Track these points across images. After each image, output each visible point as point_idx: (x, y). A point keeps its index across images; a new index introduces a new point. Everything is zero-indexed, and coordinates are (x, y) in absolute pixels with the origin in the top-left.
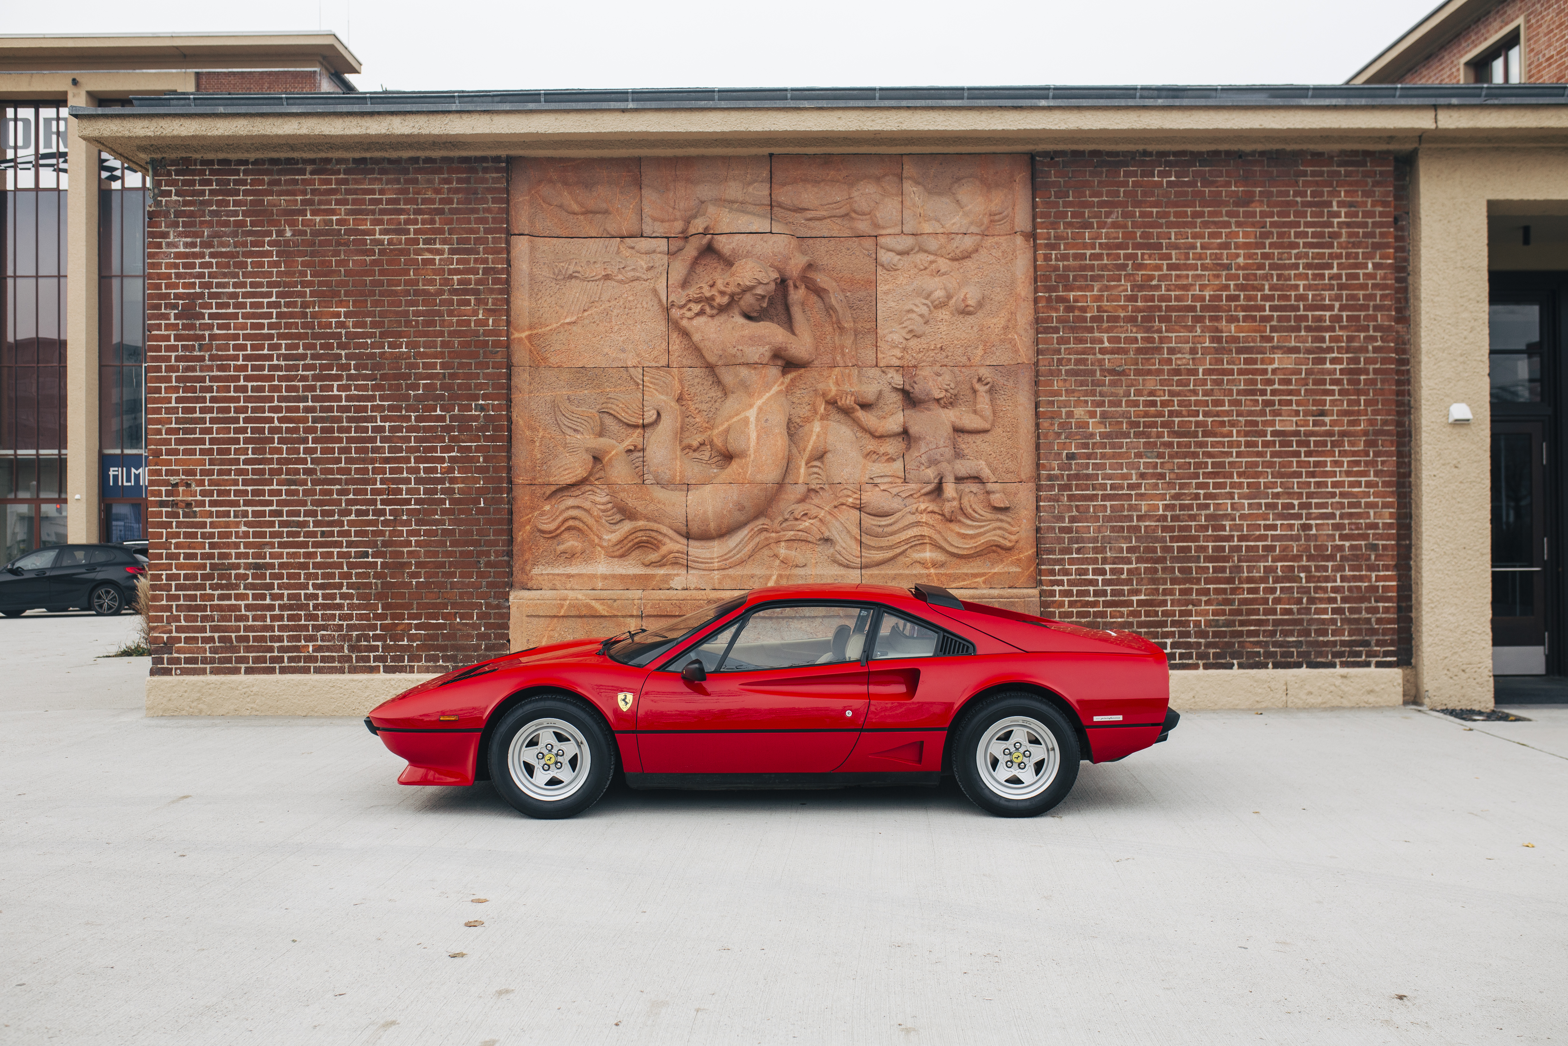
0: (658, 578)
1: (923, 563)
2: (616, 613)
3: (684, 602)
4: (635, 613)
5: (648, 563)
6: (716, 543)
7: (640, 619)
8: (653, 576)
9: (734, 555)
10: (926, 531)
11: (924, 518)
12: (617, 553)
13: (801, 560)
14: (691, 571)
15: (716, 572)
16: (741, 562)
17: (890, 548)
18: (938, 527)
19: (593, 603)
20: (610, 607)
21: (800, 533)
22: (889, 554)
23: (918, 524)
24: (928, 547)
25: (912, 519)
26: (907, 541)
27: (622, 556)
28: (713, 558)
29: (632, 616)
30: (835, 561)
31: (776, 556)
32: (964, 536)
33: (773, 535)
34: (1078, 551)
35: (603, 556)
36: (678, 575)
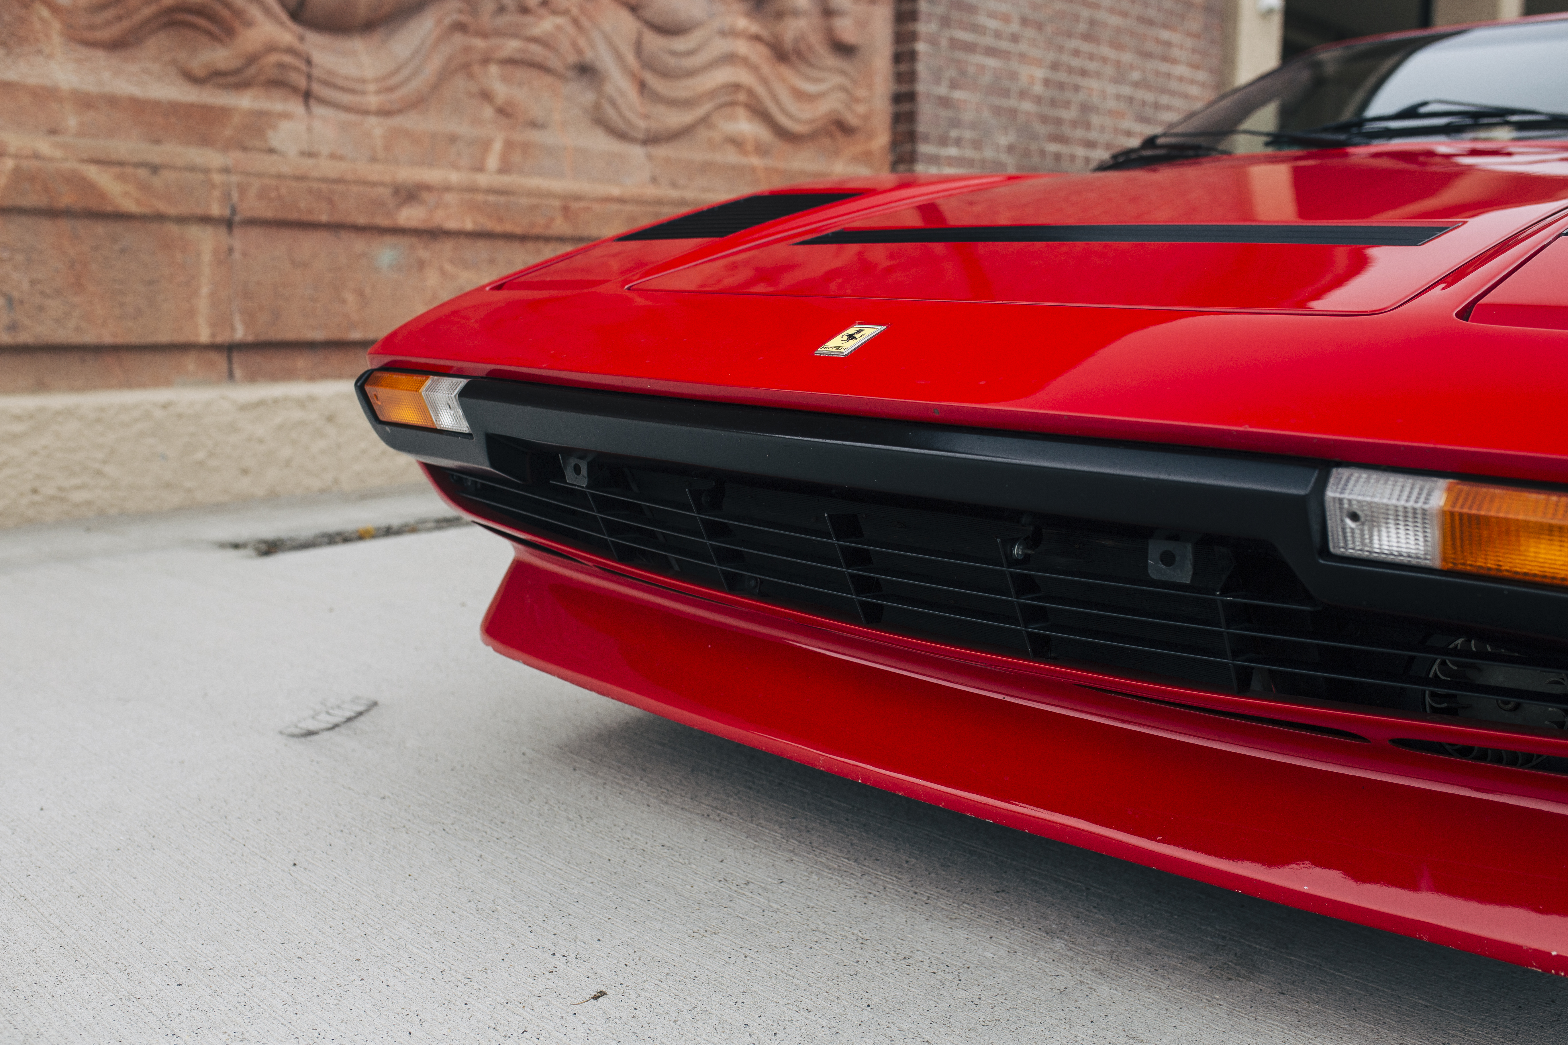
0: (236, 120)
1: (736, 142)
2: (162, 207)
3: (340, 188)
4: (216, 210)
5: (200, 72)
6: (358, 44)
7: (223, 231)
8: (224, 113)
9: (408, 80)
10: (744, 76)
11: (742, 47)
12: (104, 34)
13: (536, 112)
14: (319, 110)
15: (372, 120)
16: (417, 103)
17: (687, 104)
18: (767, 69)
19: (92, 172)
20: (145, 187)
21: (534, 48)
22: (684, 118)
23: (731, 59)
24: (741, 112)
25: (722, 46)
26: (712, 94)
27: (117, 45)
28: (363, 81)
29: (206, 220)
30: (600, 122)
31: (486, 96)
32: (799, 95)
33: (479, 43)
34: (958, 142)
35: (56, 39)
36: (287, 116)
